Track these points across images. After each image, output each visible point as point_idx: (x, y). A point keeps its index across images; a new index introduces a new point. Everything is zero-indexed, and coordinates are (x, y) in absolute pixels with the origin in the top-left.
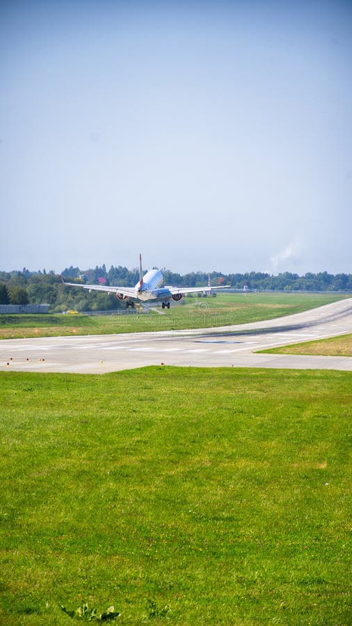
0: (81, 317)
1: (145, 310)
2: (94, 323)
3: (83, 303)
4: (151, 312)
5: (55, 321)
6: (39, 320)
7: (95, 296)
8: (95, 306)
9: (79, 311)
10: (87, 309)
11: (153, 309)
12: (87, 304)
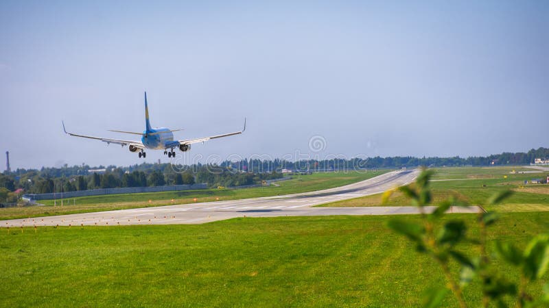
0: (227, 190)
1: (268, 184)
2: (235, 194)
3: (230, 181)
4: (271, 185)
5: (211, 193)
6: (202, 193)
7: (237, 177)
8: (237, 183)
9: (228, 186)
10: (233, 185)
11: (273, 183)
12: (232, 182)
